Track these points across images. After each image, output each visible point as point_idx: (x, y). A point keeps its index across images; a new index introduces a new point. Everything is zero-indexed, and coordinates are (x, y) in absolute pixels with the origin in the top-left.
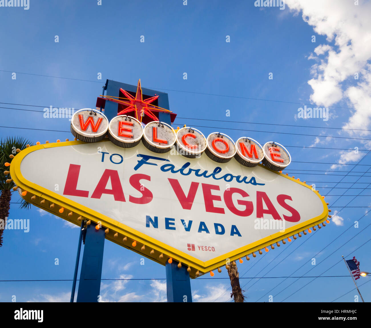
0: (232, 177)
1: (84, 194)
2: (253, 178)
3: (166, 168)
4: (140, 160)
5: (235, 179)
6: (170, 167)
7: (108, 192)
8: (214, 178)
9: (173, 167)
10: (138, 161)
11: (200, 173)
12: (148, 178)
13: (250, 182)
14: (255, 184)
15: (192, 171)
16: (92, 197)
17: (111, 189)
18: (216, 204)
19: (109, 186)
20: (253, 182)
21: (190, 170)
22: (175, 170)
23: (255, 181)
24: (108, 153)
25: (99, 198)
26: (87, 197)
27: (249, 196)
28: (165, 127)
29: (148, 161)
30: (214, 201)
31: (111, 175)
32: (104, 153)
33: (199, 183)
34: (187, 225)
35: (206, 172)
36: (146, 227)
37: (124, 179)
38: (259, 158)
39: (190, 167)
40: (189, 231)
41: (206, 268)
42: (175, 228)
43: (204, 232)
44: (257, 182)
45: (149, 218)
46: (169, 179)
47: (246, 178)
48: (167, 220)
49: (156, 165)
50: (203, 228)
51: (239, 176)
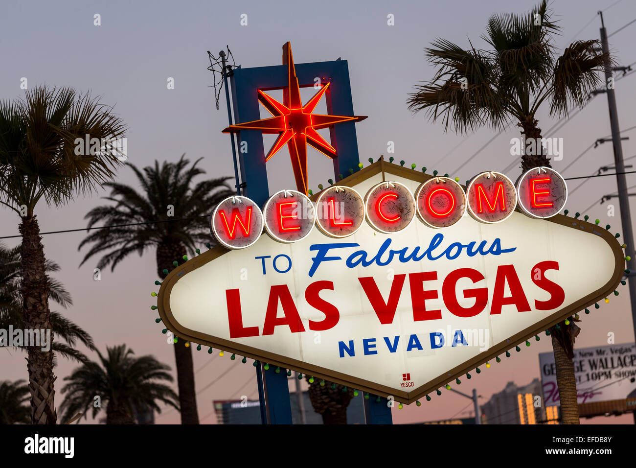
0: (460, 246)
1: (253, 332)
2: (497, 242)
3: (354, 261)
4: (315, 256)
5: (464, 250)
6: (362, 255)
7: (281, 322)
8: (430, 258)
9: (364, 254)
10: (313, 259)
11: (406, 256)
12: (329, 285)
13: (491, 250)
14: (499, 252)
15: (395, 255)
16: (265, 333)
17: (284, 316)
18: (431, 305)
19: (281, 313)
20: (495, 249)
21: (392, 253)
22: (368, 260)
23: (499, 247)
24: (270, 257)
25: (272, 333)
26: (258, 335)
27: (484, 278)
28: (348, 192)
29: (326, 256)
30: (426, 301)
31: (280, 293)
32: (263, 258)
33: (405, 275)
34: (392, 343)
35: (418, 249)
36: (341, 357)
37: (297, 296)
38: (509, 209)
39: (391, 247)
40: (395, 351)
41: (411, 399)
42: (376, 351)
43: (415, 350)
44: (502, 248)
45: (342, 345)
46: (360, 279)
47: (484, 243)
48: (365, 342)
49: (339, 258)
50: (414, 343)
51: (473, 244)
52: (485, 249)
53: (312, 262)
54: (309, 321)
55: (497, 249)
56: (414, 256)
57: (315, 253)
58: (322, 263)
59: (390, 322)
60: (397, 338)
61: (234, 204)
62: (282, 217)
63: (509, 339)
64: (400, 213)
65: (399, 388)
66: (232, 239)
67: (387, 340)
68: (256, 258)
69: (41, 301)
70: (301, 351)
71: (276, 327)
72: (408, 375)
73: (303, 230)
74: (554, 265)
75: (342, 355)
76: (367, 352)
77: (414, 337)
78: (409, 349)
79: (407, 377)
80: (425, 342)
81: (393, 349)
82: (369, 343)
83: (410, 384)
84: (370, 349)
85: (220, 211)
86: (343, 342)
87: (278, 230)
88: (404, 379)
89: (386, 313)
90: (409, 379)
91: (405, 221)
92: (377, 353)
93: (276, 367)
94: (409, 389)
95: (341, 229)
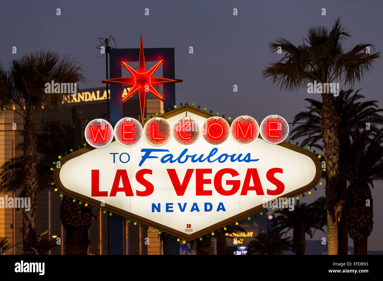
0: (227, 156)
1: (105, 194)
2: (249, 155)
3: (165, 159)
5: (229, 158)
6: (169, 157)
7: (121, 190)
8: (209, 161)
9: (172, 156)
10: (142, 156)
11: (195, 159)
12: (150, 172)
13: (244, 160)
14: (249, 161)
15: (189, 158)
16: (110, 196)
17: (123, 187)
18: (206, 187)
19: (121, 185)
20: (247, 159)
21: (188, 157)
22: (173, 159)
23: (249, 158)
24: (118, 154)
25: (115, 196)
26: (107, 195)
27: (239, 175)
28: (163, 121)
29: (149, 156)
30: (204, 185)
31: (122, 174)
32: (114, 154)
33: (194, 169)
34: (182, 207)
35: (202, 155)
36: (152, 212)
37: (131, 176)
38: (254, 137)
39: (187, 153)
40: (184, 211)
41: (190, 238)
42: (173, 210)
43: (195, 211)
44: (251, 159)
45: (154, 205)
46: (167, 170)
47: (241, 155)
48: (167, 205)
49: (157, 157)
50: (195, 208)
51: (234, 155)
52: (241, 158)
53: (142, 158)
54: (137, 190)
55: (248, 159)
56: (200, 159)
57: (144, 154)
58: (147, 159)
59: (182, 195)
60: (185, 204)
61: (98, 123)
62: (124, 132)
63: (250, 210)
64: (192, 135)
65: (184, 231)
66: (95, 142)
67: (179, 204)
68: (110, 154)
69: (31, 167)
70: (130, 207)
71: (117, 192)
72: (190, 225)
73: (135, 140)
74: (280, 171)
75: (153, 211)
76: (167, 211)
77: (195, 204)
78: (192, 211)
79: (189, 226)
80: (201, 207)
81: (182, 210)
82: (169, 206)
83: (190, 230)
84: (170, 209)
85: (90, 127)
86: (154, 204)
87: (122, 139)
88: (188, 227)
89: (180, 190)
90: (190, 227)
91: (194, 139)
92: (173, 212)
93: (116, 214)
94: (189, 233)
95: (157, 142)
